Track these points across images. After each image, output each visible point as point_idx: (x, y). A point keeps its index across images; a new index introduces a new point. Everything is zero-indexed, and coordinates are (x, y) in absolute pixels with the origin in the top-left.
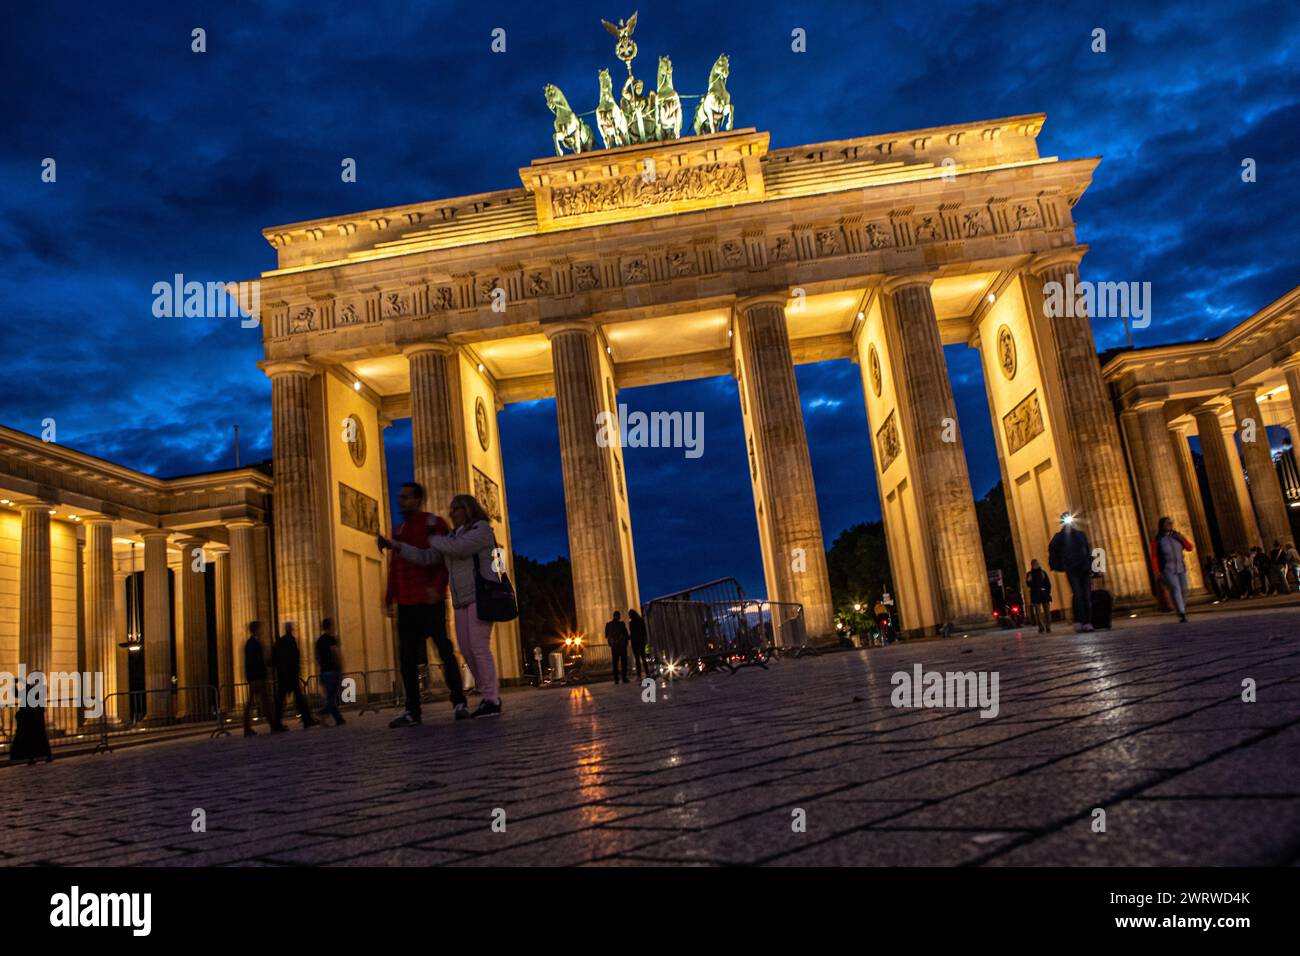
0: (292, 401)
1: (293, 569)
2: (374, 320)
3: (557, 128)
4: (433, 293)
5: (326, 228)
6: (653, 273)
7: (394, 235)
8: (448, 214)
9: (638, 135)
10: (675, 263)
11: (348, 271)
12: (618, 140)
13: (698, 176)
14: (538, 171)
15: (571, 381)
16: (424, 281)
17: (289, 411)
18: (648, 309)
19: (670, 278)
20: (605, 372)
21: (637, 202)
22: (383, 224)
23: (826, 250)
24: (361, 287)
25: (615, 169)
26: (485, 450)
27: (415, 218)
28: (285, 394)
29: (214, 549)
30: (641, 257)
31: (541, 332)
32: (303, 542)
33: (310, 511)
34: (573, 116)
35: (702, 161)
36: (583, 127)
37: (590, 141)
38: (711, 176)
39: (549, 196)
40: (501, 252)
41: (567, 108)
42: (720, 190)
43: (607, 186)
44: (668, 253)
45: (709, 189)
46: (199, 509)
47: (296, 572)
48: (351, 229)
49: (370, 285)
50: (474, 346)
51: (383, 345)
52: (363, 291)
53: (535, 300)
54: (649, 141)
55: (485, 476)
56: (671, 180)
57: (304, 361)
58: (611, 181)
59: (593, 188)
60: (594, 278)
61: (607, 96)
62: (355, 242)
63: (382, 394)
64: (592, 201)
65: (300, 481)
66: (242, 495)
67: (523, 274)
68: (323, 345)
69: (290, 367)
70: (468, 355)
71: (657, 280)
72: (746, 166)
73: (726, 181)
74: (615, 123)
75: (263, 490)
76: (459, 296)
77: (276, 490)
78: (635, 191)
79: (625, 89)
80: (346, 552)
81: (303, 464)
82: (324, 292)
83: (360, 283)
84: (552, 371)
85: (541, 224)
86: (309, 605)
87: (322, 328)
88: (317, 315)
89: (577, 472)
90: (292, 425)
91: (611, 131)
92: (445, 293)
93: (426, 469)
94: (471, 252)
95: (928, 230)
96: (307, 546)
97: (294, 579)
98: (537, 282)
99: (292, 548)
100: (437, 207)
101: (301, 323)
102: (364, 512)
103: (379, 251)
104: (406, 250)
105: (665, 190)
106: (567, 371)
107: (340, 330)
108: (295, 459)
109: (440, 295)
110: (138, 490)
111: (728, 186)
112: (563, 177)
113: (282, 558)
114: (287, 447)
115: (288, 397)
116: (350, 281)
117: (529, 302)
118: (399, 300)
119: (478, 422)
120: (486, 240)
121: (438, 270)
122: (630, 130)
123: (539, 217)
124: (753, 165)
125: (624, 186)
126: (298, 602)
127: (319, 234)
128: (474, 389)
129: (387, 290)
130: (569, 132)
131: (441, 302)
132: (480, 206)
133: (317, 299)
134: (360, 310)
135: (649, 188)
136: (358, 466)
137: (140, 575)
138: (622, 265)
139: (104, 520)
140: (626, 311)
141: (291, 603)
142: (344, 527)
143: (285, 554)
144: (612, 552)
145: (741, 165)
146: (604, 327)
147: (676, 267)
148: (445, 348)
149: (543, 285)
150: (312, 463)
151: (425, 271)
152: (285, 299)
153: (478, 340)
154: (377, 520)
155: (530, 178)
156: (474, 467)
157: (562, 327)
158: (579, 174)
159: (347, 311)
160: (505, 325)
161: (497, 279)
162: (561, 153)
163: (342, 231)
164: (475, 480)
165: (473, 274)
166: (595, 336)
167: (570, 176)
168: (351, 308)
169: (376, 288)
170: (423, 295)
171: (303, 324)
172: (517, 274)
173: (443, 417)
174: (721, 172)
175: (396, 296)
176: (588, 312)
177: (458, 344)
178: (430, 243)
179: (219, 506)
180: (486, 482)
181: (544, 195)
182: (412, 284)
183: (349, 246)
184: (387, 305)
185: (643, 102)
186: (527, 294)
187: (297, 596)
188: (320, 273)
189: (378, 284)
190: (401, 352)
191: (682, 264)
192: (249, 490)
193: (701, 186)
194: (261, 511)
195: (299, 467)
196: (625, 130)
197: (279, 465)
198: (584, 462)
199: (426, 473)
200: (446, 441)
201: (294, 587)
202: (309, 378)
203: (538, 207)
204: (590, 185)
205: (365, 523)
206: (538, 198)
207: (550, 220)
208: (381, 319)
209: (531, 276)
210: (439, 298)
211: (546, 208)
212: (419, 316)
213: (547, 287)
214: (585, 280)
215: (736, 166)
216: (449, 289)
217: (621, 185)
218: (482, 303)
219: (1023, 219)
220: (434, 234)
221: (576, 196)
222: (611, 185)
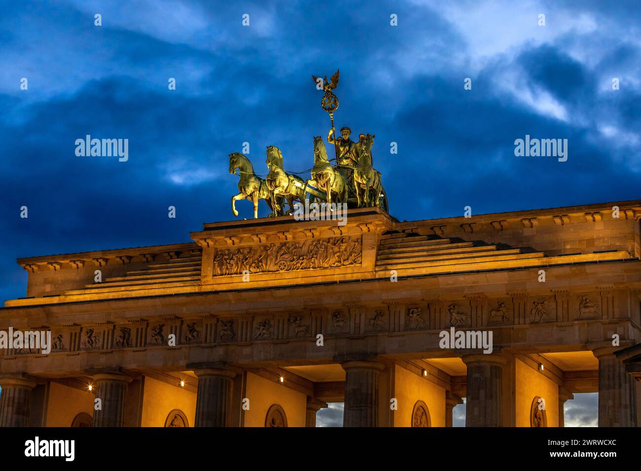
2: (74, 350)
4: (118, 333)
6: (276, 332)
10: (293, 326)
13: (326, 248)
14: (204, 236)
16: (112, 322)
19: (287, 338)
21: (275, 268)
23: (413, 325)
25: (263, 238)
30: (270, 318)
38: (336, 249)
39: (212, 257)
42: (340, 261)
43: (255, 251)
44: (290, 314)
45: (333, 260)
49: (71, 322)
52: (67, 326)
53: (188, 346)
56: (305, 249)
57: (21, 378)
58: (260, 247)
59: (245, 252)
60: (233, 331)
64: (243, 263)
67: (183, 322)
68: (36, 366)
71: (277, 339)
72: (364, 242)
73: (347, 254)
76: (135, 335)
78: (277, 256)
82: (40, 324)
85: (203, 280)
92: (125, 331)
95: (498, 314)
98: (191, 331)
105: (298, 259)
109: (122, 335)
111: (347, 259)
112: (227, 242)
115: (8, 405)
117: (183, 347)
118: (94, 335)
123: (203, 274)
124: (368, 241)
125: (269, 252)
129: (86, 326)
131: (121, 340)
134: (66, 339)
135: (286, 256)
138: (254, 323)
145: (360, 240)
147: (293, 329)
149: (195, 334)
151: (109, 315)
155: (199, 240)
158: (236, 240)
159: (57, 340)
160: (164, 365)
165: (147, 320)
167: (230, 241)
168: (60, 337)
169: (79, 324)
170: (110, 333)
174: (344, 246)
175: (91, 331)
181: (209, 254)
182: (104, 324)
184: (84, 338)
191: (300, 326)
193: (326, 257)
203: (203, 264)
204: (244, 248)
206: (205, 255)
207: (210, 279)
208: (79, 349)
209: (188, 326)
210: (120, 337)
211: (209, 266)
212: (105, 350)
213: (198, 336)
214: (225, 332)
215: (357, 241)
216: (130, 329)
217: (267, 250)
218: (150, 344)
219: (583, 310)
220: (128, 280)
221: (232, 258)
222: (259, 251)
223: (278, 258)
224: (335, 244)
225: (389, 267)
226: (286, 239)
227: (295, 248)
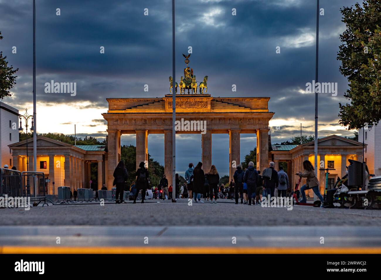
11: (127, 114)
14: (166, 98)
17: (112, 140)
21: (185, 107)
23: (221, 123)
31: (163, 131)
35: (199, 100)
38: (200, 104)
39: (168, 103)
40: (158, 115)
42: (202, 107)
45: (200, 106)
51: (132, 129)
56: (193, 103)
61: (182, 81)
67: (161, 119)
68: (120, 128)
69: (113, 131)
72: (208, 103)
78: (185, 104)
82: (122, 118)
85: (166, 109)
87: (120, 124)
90: (113, 143)
92: (145, 120)
94: (152, 114)
95: (240, 122)
103: (132, 109)
104: (138, 110)
105: (191, 106)
108: (113, 150)
111: (204, 106)
114: (112, 148)
115: (112, 138)
116: (127, 116)
117: (162, 125)
121: (145, 117)
123: (165, 107)
124: (209, 102)
131: (144, 123)
133: (119, 118)
134: (128, 122)
135: (188, 105)
145: (207, 102)
151: (142, 117)
152: (113, 118)
157: (168, 131)
159: (125, 121)
161: (156, 120)
165: (151, 119)
170: (141, 121)
171: (116, 123)
174: (202, 103)
175: (135, 120)
184: (134, 122)
186: (162, 123)
193: (198, 106)
207: (168, 108)
208: (132, 125)
211: (167, 105)
212: (140, 125)
215: (206, 102)
216: (147, 120)
217: (183, 103)
219: (259, 122)
222: (181, 103)
224: (200, 103)
225: (214, 109)
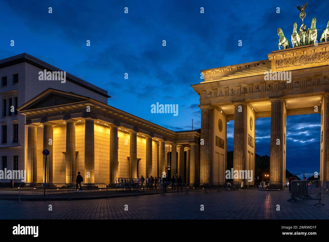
0: (206, 115)
1: (204, 155)
2: (227, 96)
3: (279, 41)
4: (242, 89)
5: (216, 70)
6: (302, 85)
7: (233, 73)
8: (247, 67)
9: (303, 43)
10: (308, 82)
11: (221, 82)
12: (297, 45)
13: (319, 56)
14: (273, 55)
15: (275, 114)
16: (240, 86)
17: (205, 118)
18: (299, 95)
19: (306, 86)
20: (285, 111)
21: (299, 64)
22: (230, 69)
24: (224, 87)
25: (295, 54)
26: (251, 130)
27: (239, 68)
28: (204, 114)
29: (187, 149)
30: (299, 80)
31: (269, 100)
32: (207, 149)
33: (209, 142)
34: (285, 37)
35: (321, 51)
36: (287, 41)
37: (288, 45)
40: (261, 78)
41: (283, 35)
42: (325, 60)
43: (292, 59)
44: (307, 79)
45: (322, 59)
46: (184, 140)
47: (205, 156)
48: (222, 71)
49: (226, 86)
50: (251, 103)
51: (229, 102)
52: (225, 88)
53: (268, 92)
54: (306, 45)
55: (251, 136)
56: (311, 57)
57: (209, 106)
58: (293, 57)
59: (288, 60)
60: (285, 86)
61: (295, 31)
62: (223, 74)
63: (227, 114)
64: (287, 63)
65: (207, 135)
66: (194, 137)
67: (266, 84)
68: (214, 101)
69: (206, 107)
70: (250, 106)
71: (302, 87)
74: (296, 39)
75: (198, 136)
76: (248, 90)
77: (201, 136)
78: (300, 61)
79: (301, 28)
80: (216, 152)
81: (208, 131)
82: (215, 88)
83: (224, 86)
84: (271, 110)
85: (272, 70)
86: (207, 164)
87: (214, 97)
88: (213, 94)
89: (274, 138)
90: (206, 121)
91: (295, 42)
92: (245, 89)
93: (237, 134)
94: (253, 78)
96: (207, 151)
97: (204, 158)
98: (269, 87)
99: (204, 151)
100: (245, 65)
101: (209, 96)
102: (221, 143)
103: (229, 77)
104: (236, 77)
105: (309, 60)
106: (275, 111)
107: (218, 98)
108: (206, 130)
109: (244, 90)
110: (171, 134)
112: (280, 56)
113: (202, 153)
114: (204, 127)
115: (205, 114)
116: (221, 85)
117: (267, 92)
118: (233, 91)
119: (250, 123)
120: (257, 75)
121: (244, 83)
122: (300, 41)
125: (297, 59)
126: (205, 163)
127: (214, 72)
128: (250, 114)
129: (230, 88)
130: (283, 43)
132: (256, 65)
133: (213, 89)
134: (224, 93)
135: (304, 60)
136: (220, 132)
137: (171, 153)
138: (293, 82)
139: (163, 141)
140: (292, 95)
141: (203, 163)
142: (216, 146)
143: (202, 152)
144: (281, 159)
146: (286, 100)
147: (308, 83)
148: (244, 104)
149: (271, 88)
150: (210, 130)
151: (240, 83)
152: (205, 89)
153: (252, 102)
154: (224, 145)
155: (270, 57)
156: (248, 134)
157: (275, 99)
158: (284, 55)
160: (260, 98)
161: (259, 86)
162: (280, 49)
163: (220, 71)
164: (248, 138)
165: (253, 84)
166: (283, 102)
167: (282, 56)
168: (221, 92)
169: (228, 87)
170: (239, 89)
171: (210, 96)
172: (264, 84)
173: (242, 121)
174: (326, 55)
175: (233, 89)
176: (282, 96)
177: (247, 103)
178: (242, 75)
179: (188, 139)
180: (251, 138)
181: (274, 62)
182: (237, 86)
183: (222, 75)
184: (230, 92)
185: (305, 32)
186: (266, 90)
187: (205, 162)
188: (214, 83)
189: (228, 86)
190: (233, 104)
191: (311, 82)
192: (195, 136)
193: (320, 59)
194: (198, 141)
195: (207, 132)
196: (299, 41)
197: (202, 131)
198: (276, 135)
199: (237, 135)
200: (242, 128)
201: (204, 160)
202: (210, 110)
203: (272, 65)
205: (221, 146)
206: (272, 63)
207: (275, 69)
208: (228, 95)
209: (268, 85)
210: (243, 90)
211: (274, 65)
212: (238, 95)
213: (272, 88)
214: (282, 86)
216: (246, 88)
217: (296, 59)
218: (255, 92)
220: (243, 73)
221: (283, 62)
222: (293, 59)
223: (301, 61)
224: (323, 54)
226: (304, 54)
227: (307, 57)
